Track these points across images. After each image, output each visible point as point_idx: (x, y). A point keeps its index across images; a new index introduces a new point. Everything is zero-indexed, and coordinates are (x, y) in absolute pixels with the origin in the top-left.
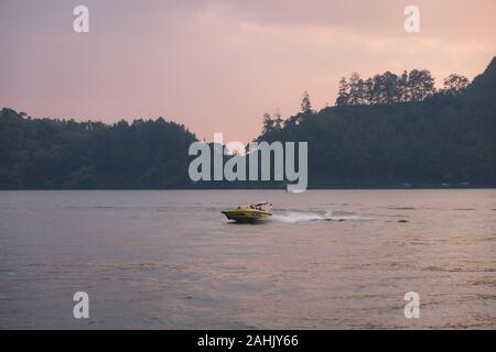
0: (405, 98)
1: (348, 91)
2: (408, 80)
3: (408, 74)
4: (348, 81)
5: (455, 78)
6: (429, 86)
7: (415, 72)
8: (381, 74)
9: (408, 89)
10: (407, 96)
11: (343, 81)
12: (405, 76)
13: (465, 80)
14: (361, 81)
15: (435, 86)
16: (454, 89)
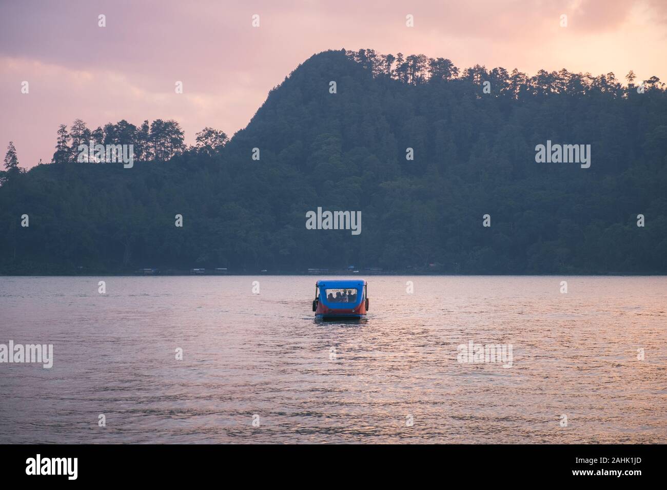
0: (147, 157)
1: (70, 144)
2: (149, 132)
3: (150, 125)
4: (69, 131)
5: (209, 133)
6: (177, 142)
7: (158, 123)
8: (115, 123)
9: (151, 144)
10: (149, 154)
11: (63, 130)
12: (145, 127)
13: (224, 136)
14: (87, 132)
15: (184, 142)
16: (208, 147)
